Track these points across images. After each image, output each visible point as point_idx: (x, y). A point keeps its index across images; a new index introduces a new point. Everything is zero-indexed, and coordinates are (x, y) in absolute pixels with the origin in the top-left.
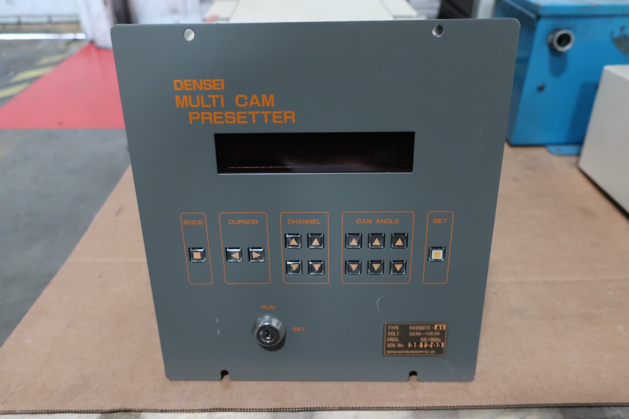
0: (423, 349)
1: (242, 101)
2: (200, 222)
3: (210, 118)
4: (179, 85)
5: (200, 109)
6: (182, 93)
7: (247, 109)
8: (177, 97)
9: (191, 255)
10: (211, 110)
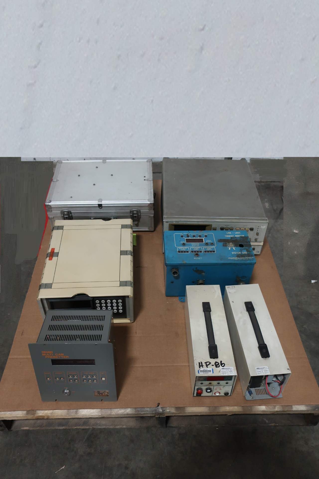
0: (104, 395)
1: (56, 354)
2: (49, 373)
3: (50, 357)
4: (43, 352)
5: (48, 356)
6: (44, 353)
7: (58, 356)
8: (43, 354)
9: (47, 379)
10: (50, 356)
